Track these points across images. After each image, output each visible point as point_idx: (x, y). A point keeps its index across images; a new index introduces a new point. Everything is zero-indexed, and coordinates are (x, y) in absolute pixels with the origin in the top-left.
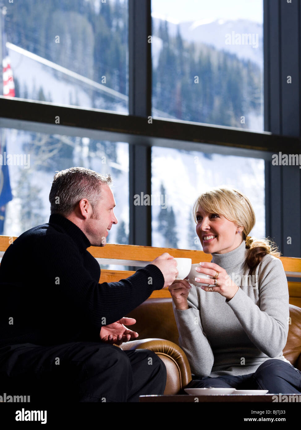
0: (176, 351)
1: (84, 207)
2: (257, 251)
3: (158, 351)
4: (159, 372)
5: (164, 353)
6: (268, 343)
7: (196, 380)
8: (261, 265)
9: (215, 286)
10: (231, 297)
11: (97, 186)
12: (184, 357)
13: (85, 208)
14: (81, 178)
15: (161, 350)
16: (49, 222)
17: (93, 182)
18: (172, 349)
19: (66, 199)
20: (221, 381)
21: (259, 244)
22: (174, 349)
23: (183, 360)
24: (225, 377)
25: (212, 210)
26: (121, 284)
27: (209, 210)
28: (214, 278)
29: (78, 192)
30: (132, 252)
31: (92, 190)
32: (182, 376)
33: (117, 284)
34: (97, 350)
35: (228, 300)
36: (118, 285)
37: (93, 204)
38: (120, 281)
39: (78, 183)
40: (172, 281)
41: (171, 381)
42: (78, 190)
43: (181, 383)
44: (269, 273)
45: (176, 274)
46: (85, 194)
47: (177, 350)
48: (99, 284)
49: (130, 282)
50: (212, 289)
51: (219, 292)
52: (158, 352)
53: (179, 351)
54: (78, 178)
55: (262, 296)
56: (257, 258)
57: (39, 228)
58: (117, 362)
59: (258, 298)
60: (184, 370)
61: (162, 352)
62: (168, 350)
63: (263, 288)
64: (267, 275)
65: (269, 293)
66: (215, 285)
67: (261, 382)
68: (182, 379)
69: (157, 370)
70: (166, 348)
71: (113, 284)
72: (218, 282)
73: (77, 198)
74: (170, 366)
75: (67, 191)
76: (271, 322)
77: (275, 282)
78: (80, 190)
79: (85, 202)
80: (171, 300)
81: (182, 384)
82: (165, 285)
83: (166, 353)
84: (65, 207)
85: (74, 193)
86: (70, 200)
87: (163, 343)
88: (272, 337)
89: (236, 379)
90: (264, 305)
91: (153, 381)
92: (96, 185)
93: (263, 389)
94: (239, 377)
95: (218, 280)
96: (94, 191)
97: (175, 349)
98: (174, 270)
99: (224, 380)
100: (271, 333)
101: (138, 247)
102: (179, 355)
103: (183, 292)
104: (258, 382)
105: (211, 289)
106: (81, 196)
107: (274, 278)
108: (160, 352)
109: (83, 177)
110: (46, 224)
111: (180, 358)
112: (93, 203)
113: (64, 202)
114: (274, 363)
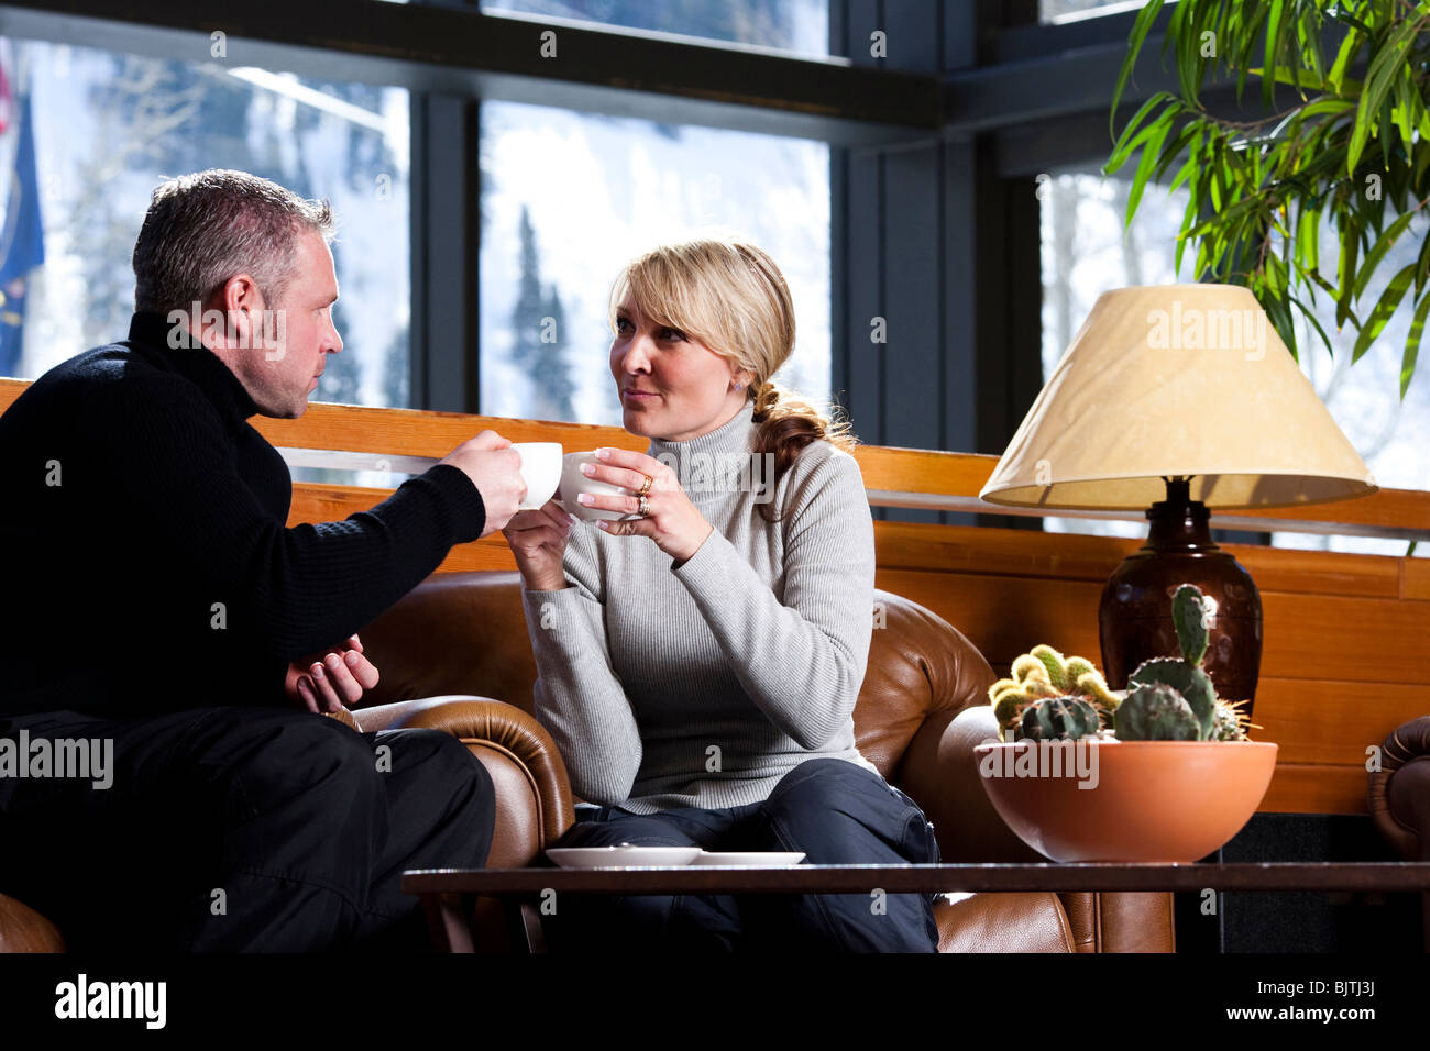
0: (528, 734)
1: (240, 299)
2: (786, 430)
3: (473, 733)
4: (473, 799)
5: (492, 740)
6: (797, 704)
7: (587, 823)
8: (793, 473)
9: (641, 518)
10: (689, 552)
11: (284, 236)
12: (550, 753)
13: (243, 303)
14: (238, 208)
15: (481, 733)
16: (129, 338)
17: (275, 223)
18: (514, 727)
19: (187, 269)
20: (662, 825)
21: (794, 410)
22: (521, 729)
23: (547, 762)
24: (678, 812)
25: (666, 318)
26: (354, 527)
27: (655, 316)
28: (639, 495)
29: (225, 251)
30: (398, 430)
31: (268, 247)
32: (543, 810)
33: (341, 528)
34: (278, 732)
35: (679, 562)
36: (346, 532)
37: (269, 290)
38: (349, 518)
39: (226, 224)
40: (507, 516)
41: (509, 826)
42: (226, 244)
43: (542, 832)
44: (817, 495)
45: (521, 493)
46: (245, 258)
47: (529, 730)
48: (287, 530)
49: (382, 523)
50: (632, 527)
51: (651, 537)
52: (471, 737)
53: (537, 734)
54: (229, 207)
55: (791, 565)
56: (784, 451)
57: (98, 358)
58: (340, 769)
59: (780, 570)
60: (553, 790)
61: (486, 738)
62: (502, 732)
63: (796, 538)
64: (811, 502)
65: (812, 555)
66: (640, 513)
67: (785, 827)
68: (544, 820)
69: (465, 790)
70: (498, 725)
71: (330, 529)
72: (648, 506)
73: (221, 269)
74: (507, 780)
75: (188, 246)
76: (809, 637)
77: (833, 522)
78: (231, 247)
79: (242, 285)
80: (516, 579)
81: (545, 834)
82: (488, 527)
83: (497, 741)
84: (180, 296)
85: (211, 254)
86: (198, 273)
87: (488, 710)
88: (810, 683)
89: (711, 818)
90: (797, 588)
91: (451, 827)
92: (281, 234)
93: (792, 851)
94: (722, 813)
95: (651, 500)
96: (275, 252)
97: (525, 729)
98: (513, 483)
99: (674, 822)
100: (806, 673)
101: (418, 416)
102: (537, 748)
103: (547, 538)
104: (777, 827)
105: (628, 526)
106: (234, 263)
107: (830, 511)
108: (477, 737)
109: (243, 204)
110: (119, 343)
111: (540, 755)
112: (268, 287)
113: (180, 279)
114: (823, 771)
